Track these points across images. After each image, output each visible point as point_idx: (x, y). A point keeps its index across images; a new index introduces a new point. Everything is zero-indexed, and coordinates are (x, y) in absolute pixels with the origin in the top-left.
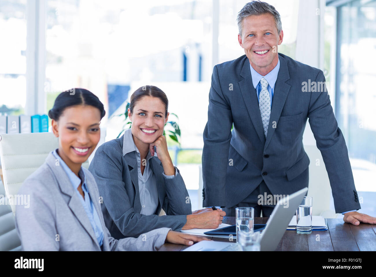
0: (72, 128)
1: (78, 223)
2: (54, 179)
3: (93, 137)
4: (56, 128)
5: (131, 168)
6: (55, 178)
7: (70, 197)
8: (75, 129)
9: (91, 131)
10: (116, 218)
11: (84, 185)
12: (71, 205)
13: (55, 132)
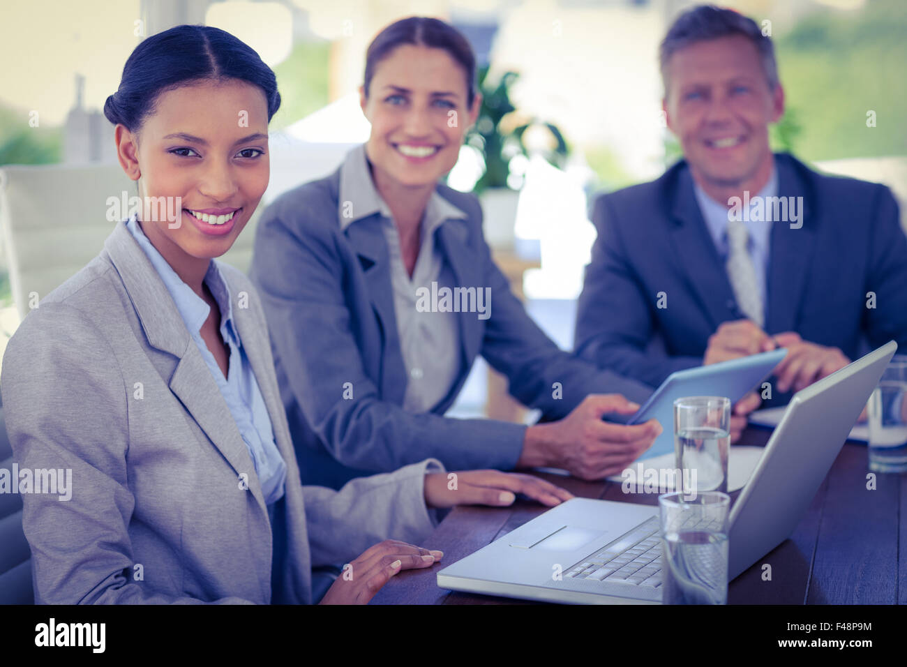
0: (183, 151)
1: (203, 438)
2: (125, 306)
3: (248, 177)
4: (130, 152)
5: (367, 264)
6: (128, 302)
7: (178, 360)
8: (191, 153)
9: (240, 158)
10: (319, 420)
11: (228, 324)
12: (177, 384)
13: (129, 162)
